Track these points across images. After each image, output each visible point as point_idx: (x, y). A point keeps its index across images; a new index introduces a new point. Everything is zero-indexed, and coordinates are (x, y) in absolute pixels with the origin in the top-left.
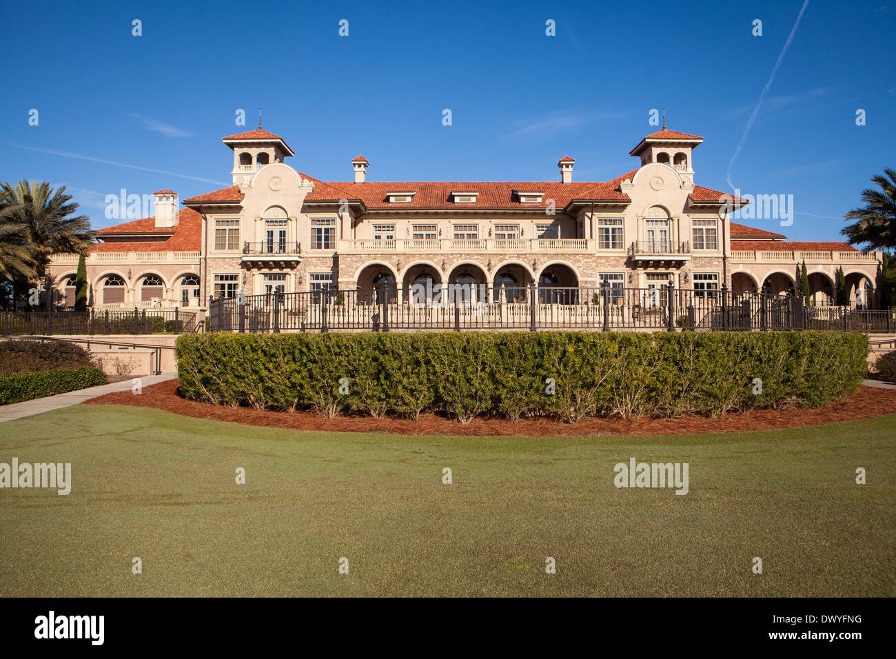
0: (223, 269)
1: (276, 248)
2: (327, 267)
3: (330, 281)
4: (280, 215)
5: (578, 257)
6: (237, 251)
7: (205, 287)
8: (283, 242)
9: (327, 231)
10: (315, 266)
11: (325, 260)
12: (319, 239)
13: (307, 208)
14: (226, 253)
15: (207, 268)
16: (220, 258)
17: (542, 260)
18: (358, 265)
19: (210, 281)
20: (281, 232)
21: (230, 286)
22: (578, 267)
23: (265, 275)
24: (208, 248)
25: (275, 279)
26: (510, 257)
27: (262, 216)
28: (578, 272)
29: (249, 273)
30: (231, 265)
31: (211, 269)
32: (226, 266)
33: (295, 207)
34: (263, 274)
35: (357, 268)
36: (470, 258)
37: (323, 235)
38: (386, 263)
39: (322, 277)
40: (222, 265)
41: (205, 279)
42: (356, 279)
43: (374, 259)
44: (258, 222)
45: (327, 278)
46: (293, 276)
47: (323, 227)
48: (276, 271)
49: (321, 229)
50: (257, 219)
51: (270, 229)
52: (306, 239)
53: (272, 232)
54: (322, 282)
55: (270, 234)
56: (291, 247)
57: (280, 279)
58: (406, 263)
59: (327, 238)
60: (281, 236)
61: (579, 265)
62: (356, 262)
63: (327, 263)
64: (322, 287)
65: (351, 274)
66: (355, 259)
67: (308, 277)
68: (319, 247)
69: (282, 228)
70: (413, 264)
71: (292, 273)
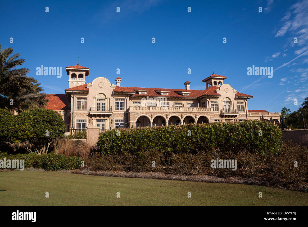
0: (80, 117)
1: (101, 109)
2: (122, 117)
3: (123, 122)
4: (103, 97)
5: (209, 114)
6: (86, 110)
7: (73, 124)
8: (104, 107)
9: (121, 103)
10: (117, 116)
11: (121, 114)
12: (118, 106)
13: (113, 95)
14: (81, 111)
15: (74, 117)
16: (79, 113)
17: (198, 114)
18: (137, 116)
19: (75, 122)
20: (103, 103)
21: (83, 124)
22: (209, 117)
23: (97, 120)
24: (74, 109)
25: (101, 121)
26: (188, 114)
27: (96, 97)
28: (209, 119)
29: (91, 119)
30: (83, 116)
31: (75, 117)
32: (81, 116)
33: (109, 94)
34: (96, 119)
35: (136, 117)
36: (175, 114)
37: (120, 105)
38: (147, 115)
39: (120, 121)
40: (80, 115)
41: (73, 121)
42: (136, 121)
43: (143, 114)
44: (94, 99)
45: (121, 121)
46: (108, 121)
47: (120, 102)
48: (102, 118)
49: (119, 102)
50: (94, 98)
51: (99, 102)
52: (113, 106)
53: (99, 103)
54: (120, 122)
55: (99, 104)
56: (107, 109)
57: (103, 121)
58: (154, 115)
59: (121, 106)
60: (103, 105)
61: (209, 116)
62: (136, 115)
63: (121, 115)
64: (120, 124)
65: (134, 119)
66: (135, 114)
67: (114, 121)
68: (118, 109)
69: (104, 102)
70: (156, 116)
71: (108, 119)
